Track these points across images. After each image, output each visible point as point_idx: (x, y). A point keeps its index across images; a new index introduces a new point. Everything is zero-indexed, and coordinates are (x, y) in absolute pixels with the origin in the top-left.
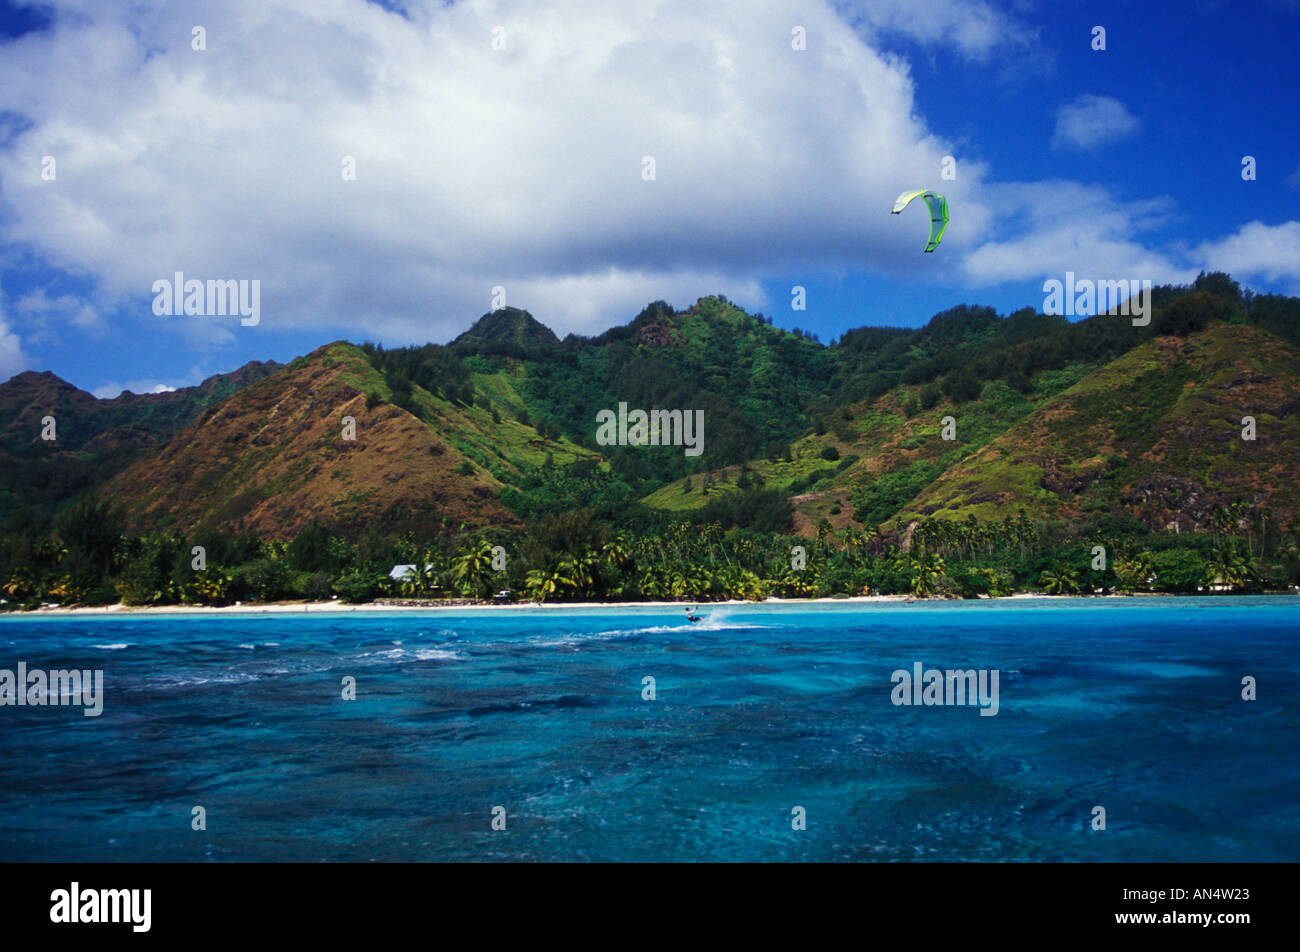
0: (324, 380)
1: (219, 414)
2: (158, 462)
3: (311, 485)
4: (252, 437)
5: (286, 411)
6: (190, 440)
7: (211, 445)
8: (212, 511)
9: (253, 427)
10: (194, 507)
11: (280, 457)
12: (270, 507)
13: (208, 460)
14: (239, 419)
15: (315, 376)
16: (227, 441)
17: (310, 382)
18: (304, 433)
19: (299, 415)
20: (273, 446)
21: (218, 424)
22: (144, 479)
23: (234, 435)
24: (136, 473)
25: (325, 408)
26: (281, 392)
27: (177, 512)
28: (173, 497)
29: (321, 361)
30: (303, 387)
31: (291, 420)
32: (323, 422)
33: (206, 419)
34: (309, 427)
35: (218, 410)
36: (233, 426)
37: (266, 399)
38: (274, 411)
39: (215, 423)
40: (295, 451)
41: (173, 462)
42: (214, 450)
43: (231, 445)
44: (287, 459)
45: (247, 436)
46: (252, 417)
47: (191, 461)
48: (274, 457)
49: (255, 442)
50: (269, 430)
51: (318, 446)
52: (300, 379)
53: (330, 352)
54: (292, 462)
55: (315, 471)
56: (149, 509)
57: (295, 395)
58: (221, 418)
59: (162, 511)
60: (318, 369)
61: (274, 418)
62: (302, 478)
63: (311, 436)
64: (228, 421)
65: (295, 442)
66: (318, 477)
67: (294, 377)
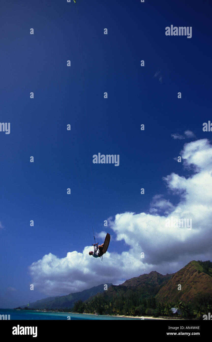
0: (191, 268)
1: (175, 276)
2: (166, 286)
3: (191, 290)
4: (181, 281)
5: (186, 275)
6: (171, 282)
7: (174, 282)
8: (175, 296)
9: (180, 279)
10: (172, 295)
11: (185, 285)
12: (184, 295)
13: (174, 286)
14: (178, 277)
15: (190, 268)
16: (176, 282)
17: (189, 269)
18: (189, 279)
19: (188, 276)
20: (184, 282)
21: (175, 278)
22: (164, 290)
23: (178, 280)
24: (163, 289)
25: (192, 274)
26: (184, 271)
27: (170, 297)
28: (169, 293)
29: (190, 265)
30: (188, 270)
31: (187, 277)
32: (192, 277)
33: (173, 278)
34: (189, 278)
35: (174, 276)
36: (177, 279)
37: (182, 273)
38: (184, 275)
39: (174, 278)
40: (188, 283)
41: (168, 286)
42: (174, 284)
43: (177, 282)
44: (187, 285)
45: (180, 281)
46: (180, 277)
47: (171, 286)
48: (184, 284)
49: (181, 282)
50: (183, 279)
51: (191, 282)
52: (187, 269)
53: (192, 263)
54: (187, 286)
55: (191, 287)
56: (165, 296)
57: (187, 272)
58: (175, 277)
59: (167, 297)
60: (190, 266)
61: (184, 277)
62: (189, 289)
63: (190, 280)
64: (176, 278)
65: (188, 281)
66: (192, 289)
67: (186, 268)
